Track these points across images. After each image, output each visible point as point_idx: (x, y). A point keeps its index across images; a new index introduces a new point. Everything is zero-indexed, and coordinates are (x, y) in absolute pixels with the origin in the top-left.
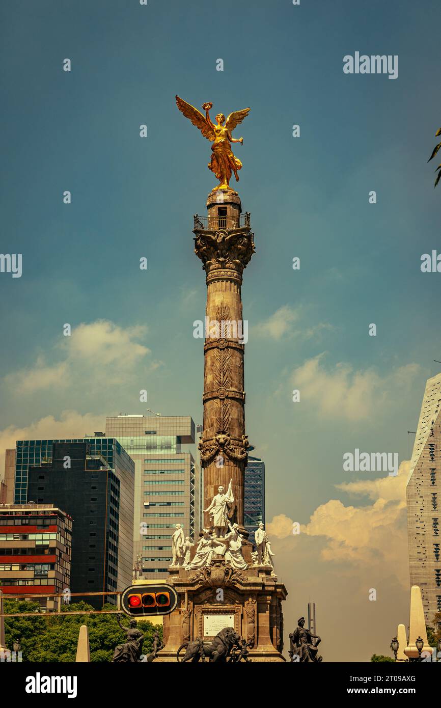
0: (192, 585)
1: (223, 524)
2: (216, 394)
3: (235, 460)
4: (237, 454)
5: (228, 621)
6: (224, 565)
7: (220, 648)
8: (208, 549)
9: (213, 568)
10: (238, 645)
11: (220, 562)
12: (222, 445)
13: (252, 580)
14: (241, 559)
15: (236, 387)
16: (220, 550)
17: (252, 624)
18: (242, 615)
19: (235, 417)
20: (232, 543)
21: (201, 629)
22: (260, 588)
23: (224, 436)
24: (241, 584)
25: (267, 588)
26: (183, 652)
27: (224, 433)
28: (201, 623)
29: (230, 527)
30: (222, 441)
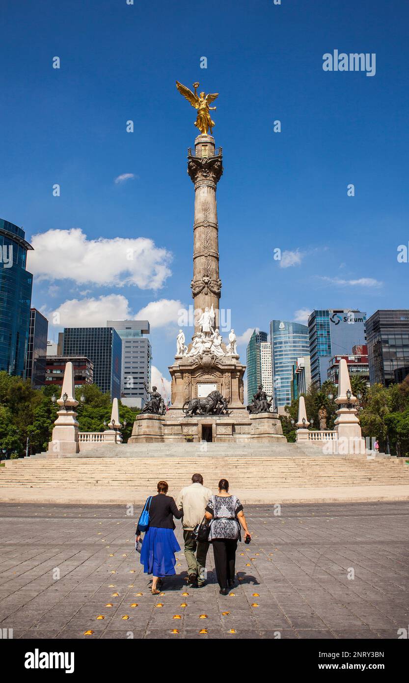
0: (191, 366)
1: (209, 330)
2: (201, 254)
3: (214, 293)
4: (215, 289)
5: (213, 388)
6: (211, 354)
7: (211, 403)
8: (199, 344)
9: (204, 355)
10: (221, 401)
11: (208, 352)
12: (206, 283)
13: (228, 363)
14: (221, 350)
15: (214, 250)
16: (208, 345)
17: (228, 390)
18: (222, 384)
19: (214, 267)
20: (215, 340)
21: (196, 393)
22: (233, 367)
23: (207, 278)
24: (221, 365)
25: (237, 368)
26: (186, 407)
27: (207, 276)
28: (196, 389)
29: (213, 332)
30: (206, 281)
